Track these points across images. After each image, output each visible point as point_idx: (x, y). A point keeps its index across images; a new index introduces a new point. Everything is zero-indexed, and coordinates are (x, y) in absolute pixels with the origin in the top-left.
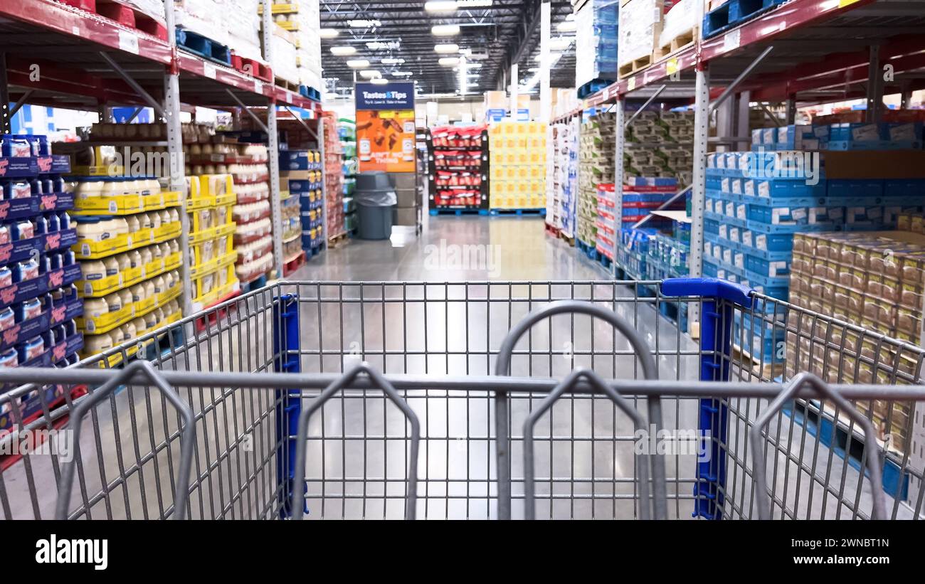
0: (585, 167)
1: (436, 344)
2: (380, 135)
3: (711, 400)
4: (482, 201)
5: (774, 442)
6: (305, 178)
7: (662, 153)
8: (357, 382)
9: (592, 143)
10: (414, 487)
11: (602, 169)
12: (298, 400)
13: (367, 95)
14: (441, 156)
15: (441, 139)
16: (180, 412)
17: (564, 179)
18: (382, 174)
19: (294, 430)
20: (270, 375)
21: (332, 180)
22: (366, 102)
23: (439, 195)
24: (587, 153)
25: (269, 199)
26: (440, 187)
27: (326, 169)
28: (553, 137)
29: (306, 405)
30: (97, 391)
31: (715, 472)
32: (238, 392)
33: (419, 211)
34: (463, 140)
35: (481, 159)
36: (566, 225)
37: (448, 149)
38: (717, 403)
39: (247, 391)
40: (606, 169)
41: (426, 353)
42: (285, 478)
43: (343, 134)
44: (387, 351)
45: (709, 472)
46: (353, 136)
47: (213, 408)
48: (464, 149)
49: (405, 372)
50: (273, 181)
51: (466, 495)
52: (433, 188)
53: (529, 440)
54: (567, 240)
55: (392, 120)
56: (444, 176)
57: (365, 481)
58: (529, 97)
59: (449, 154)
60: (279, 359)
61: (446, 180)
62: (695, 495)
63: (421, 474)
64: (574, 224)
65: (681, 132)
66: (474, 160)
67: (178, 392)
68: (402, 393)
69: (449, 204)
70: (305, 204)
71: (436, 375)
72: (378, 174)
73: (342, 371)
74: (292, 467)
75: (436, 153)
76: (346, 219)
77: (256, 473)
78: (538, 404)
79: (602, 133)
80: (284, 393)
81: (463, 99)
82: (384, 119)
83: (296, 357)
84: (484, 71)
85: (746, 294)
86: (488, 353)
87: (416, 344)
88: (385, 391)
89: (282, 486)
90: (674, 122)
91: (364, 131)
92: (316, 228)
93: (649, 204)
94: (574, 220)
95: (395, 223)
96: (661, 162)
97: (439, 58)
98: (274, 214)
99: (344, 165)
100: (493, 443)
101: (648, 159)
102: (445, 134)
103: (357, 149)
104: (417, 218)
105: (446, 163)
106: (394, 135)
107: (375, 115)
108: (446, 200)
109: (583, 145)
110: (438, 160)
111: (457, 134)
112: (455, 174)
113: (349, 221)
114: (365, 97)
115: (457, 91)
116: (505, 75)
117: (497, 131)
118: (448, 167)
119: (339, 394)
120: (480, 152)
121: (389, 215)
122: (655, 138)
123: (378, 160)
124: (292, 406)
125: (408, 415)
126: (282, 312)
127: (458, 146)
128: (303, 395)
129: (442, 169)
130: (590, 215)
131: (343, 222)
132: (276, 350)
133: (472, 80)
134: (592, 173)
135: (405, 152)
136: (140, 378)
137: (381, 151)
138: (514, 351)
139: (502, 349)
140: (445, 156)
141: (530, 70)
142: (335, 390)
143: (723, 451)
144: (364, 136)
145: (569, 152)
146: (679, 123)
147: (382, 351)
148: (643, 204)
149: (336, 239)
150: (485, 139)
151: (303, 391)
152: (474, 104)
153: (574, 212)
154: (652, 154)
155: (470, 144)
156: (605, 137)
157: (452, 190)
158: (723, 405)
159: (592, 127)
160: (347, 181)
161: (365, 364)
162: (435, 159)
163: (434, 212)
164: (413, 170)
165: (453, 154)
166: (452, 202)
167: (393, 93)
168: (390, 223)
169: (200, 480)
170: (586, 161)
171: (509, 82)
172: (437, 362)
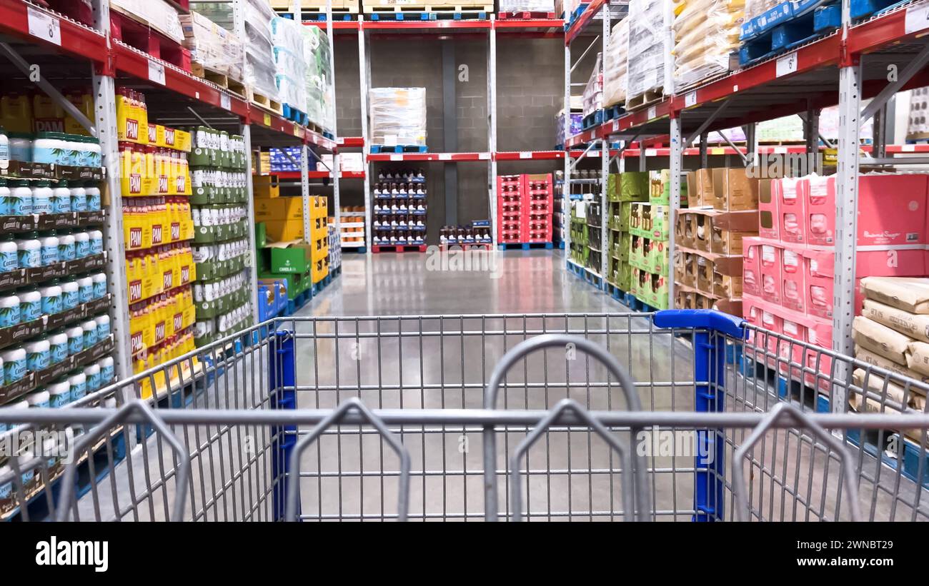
3: (706, 431)
8: (348, 417)
12: (293, 437)
16: (175, 452)
19: (288, 467)
20: (267, 412)
29: (300, 441)
30: (94, 430)
31: (712, 504)
32: (234, 429)
39: (243, 428)
45: (706, 504)
47: (209, 446)
49: (401, 408)
53: (516, 474)
60: (274, 396)
67: (173, 430)
68: (398, 429)
80: (280, 430)
83: (292, 393)
85: (737, 325)
88: (375, 427)
119: (334, 430)
124: (289, 443)
126: (278, 348)
128: (300, 431)
132: (272, 387)
136: (136, 416)
142: (327, 426)
143: (720, 483)
147: (378, 386)
151: (299, 428)
158: (719, 436)
161: (355, 400)
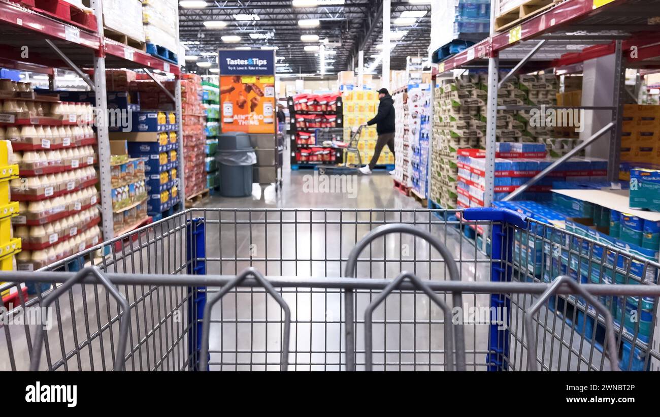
0: (440, 131)
1: (304, 254)
2: (242, 98)
3: (498, 295)
4: (337, 157)
5: (543, 324)
6: (155, 140)
7: (522, 118)
8: (246, 282)
9: (450, 107)
10: (287, 357)
11: (460, 133)
12: (204, 294)
13: (230, 61)
14: (301, 119)
15: (302, 105)
16: (119, 302)
17: (414, 141)
18: (243, 135)
19: (200, 316)
20: (184, 276)
21: (192, 141)
22: (229, 68)
23: (300, 152)
24: (443, 117)
25: (96, 166)
26: (300, 146)
27: (183, 130)
28: (402, 102)
29: (210, 297)
31: (501, 346)
32: (161, 288)
33: (279, 170)
34: (321, 105)
35: (336, 121)
36: (417, 185)
37: (307, 113)
38: (503, 297)
39: (167, 288)
40: (464, 133)
41: (296, 260)
42: (194, 350)
43: (205, 97)
44: (268, 259)
45: (497, 346)
46: (217, 100)
47: (143, 300)
48: (321, 113)
49: (281, 275)
50: (100, 145)
51: (324, 363)
52: (294, 147)
53: (368, 323)
54: (419, 200)
55: (254, 84)
56: (304, 136)
57: (252, 352)
58: (371, 76)
59: (309, 117)
60: (190, 264)
61: (305, 139)
62: (487, 362)
63: (292, 348)
64: (427, 185)
65: (541, 96)
66: (330, 123)
67: (117, 288)
68: (278, 289)
69: (308, 160)
70: (154, 167)
71: (303, 277)
72: (237, 135)
73: (236, 274)
74: (199, 343)
75: (297, 116)
76: (208, 177)
77: (174, 346)
78: (376, 297)
79: (460, 97)
80: (194, 289)
81: (322, 78)
82: (246, 84)
83: (203, 262)
84: (337, 57)
85: (523, 219)
86: (341, 261)
87: (289, 254)
88: (266, 288)
89: (193, 356)
90: (534, 85)
91: (227, 95)
92: (168, 190)
93: (524, 173)
94: (427, 182)
95: (255, 181)
96: (521, 127)
97: (304, 46)
98: (102, 182)
99: (206, 126)
100: (343, 325)
101: (507, 123)
102: (305, 100)
103: (220, 112)
104: (277, 176)
105: (305, 125)
106: (256, 99)
107: (238, 80)
108: (305, 156)
109: (437, 108)
110: (299, 122)
111: (315, 100)
112: (313, 135)
113: (210, 179)
114: (228, 63)
115: (318, 72)
116: (353, 59)
117: (350, 98)
118: (307, 128)
119: (234, 290)
120: (335, 116)
121: (249, 175)
122: (515, 102)
123: (240, 121)
124: (200, 299)
125: (283, 306)
126: (193, 230)
127: (316, 110)
128: (208, 290)
129: (302, 130)
130: (447, 180)
131: (204, 180)
132: (188, 258)
133: (329, 64)
134: (449, 137)
135: (265, 114)
136: (90, 278)
137: (243, 114)
138: (358, 259)
139: (350, 257)
140: (305, 119)
141: (372, 56)
142: (231, 287)
144: (227, 99)
145: (419, 115)
146: (540, 86)
147: (265, 259)
148: (516, 173)
149: (195, 199)
150: (339, 104)
151: (208, 287)
152: (331, 82)
153: (427, 174)
154: (512, 118)
155: (327, 109)
156: (463, 100)
157: (311, 148)
158: (507, 298)
159: (450, 90)
160: (209, 142)
161: (252, 269)
162: (296, 121)
163: (295, 167)
164: (273, 131)
165: (312, 117)
166: (311, 158)
167: (254, 60)
168: (250, 181)
169: (133, 352)
170: (442, 124)
171: (357, 65)
172: (304, 267)
